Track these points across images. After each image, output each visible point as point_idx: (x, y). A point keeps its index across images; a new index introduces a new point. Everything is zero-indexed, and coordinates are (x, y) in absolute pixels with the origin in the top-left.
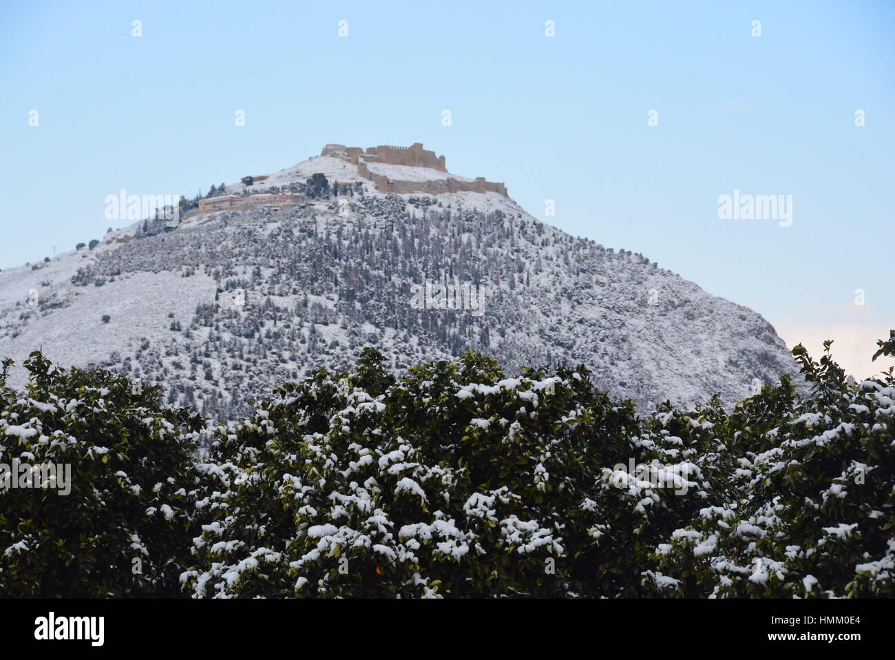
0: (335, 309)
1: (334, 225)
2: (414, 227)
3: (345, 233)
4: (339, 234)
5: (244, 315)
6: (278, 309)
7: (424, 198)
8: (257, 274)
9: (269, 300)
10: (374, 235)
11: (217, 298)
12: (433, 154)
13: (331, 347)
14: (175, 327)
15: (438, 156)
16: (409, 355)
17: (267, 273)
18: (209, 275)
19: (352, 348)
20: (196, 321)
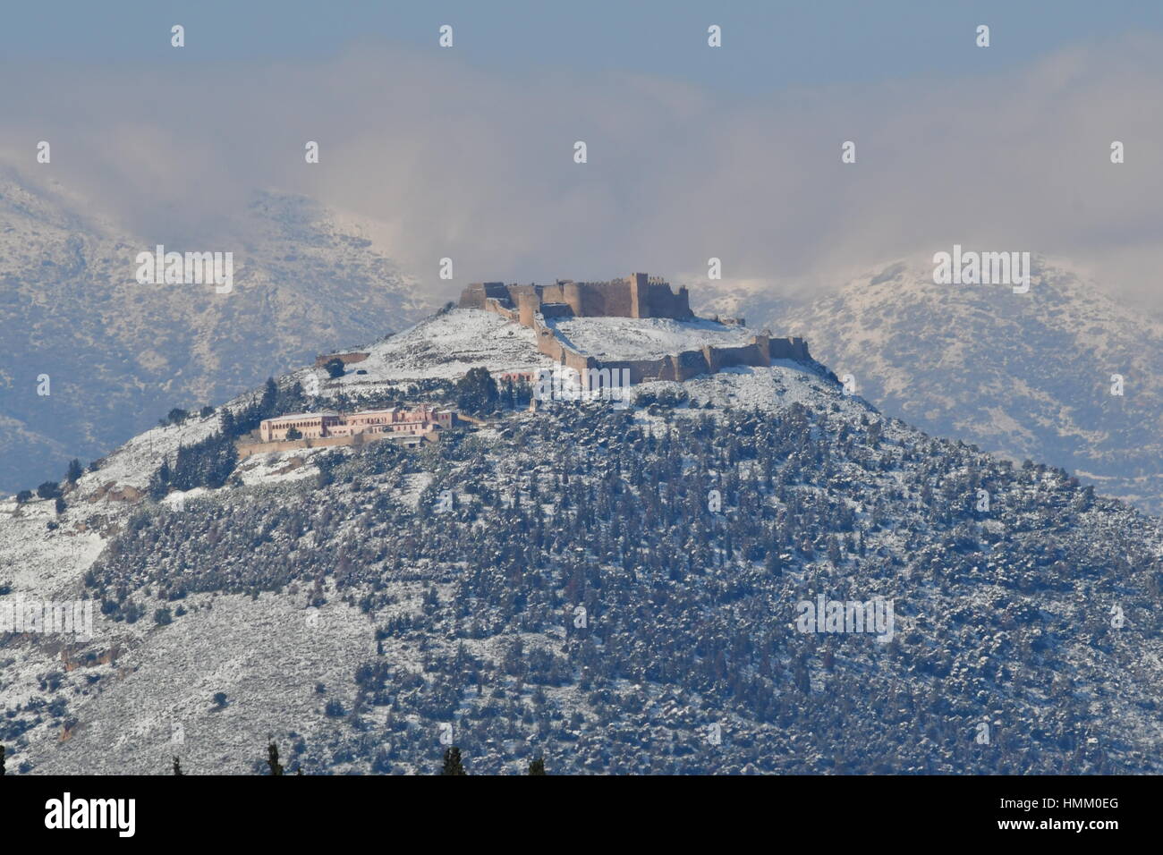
0: (566, 656)
1: (521, 473)
2: (653, 458)
3: (543, 489)
4: (533, 492)
5: (430, 678)
6: (479, 665)
7: (663, 393)
8: (431, 600)
9: (462, 649)
10: (591, 487)
11: (380, 651)
12: (666, 288)
13: (574, 727)
14: (334, 711)
15: (675, 290)
16: (692, 728)
17: (446, 594)
18: (352, 605)
19: (604, 724)
20: (361, 697)
